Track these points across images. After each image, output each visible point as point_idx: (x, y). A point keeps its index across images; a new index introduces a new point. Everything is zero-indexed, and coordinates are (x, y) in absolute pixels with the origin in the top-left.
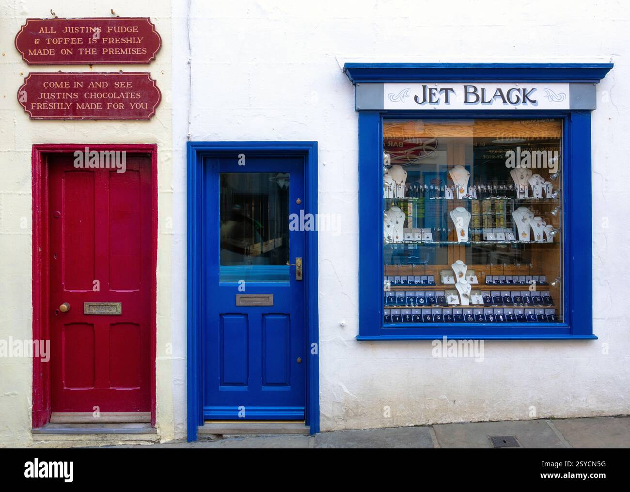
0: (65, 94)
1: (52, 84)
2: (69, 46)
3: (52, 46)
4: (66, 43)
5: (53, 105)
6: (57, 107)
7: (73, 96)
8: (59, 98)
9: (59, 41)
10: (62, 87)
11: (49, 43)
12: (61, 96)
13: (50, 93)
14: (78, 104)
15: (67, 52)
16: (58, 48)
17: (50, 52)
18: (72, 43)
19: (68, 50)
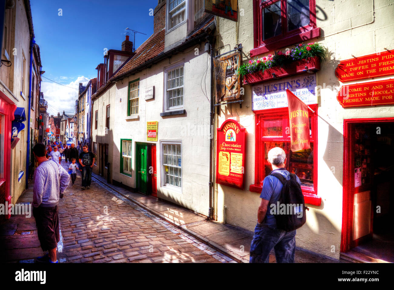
0: (360, 94)
1: (353, 90)
2: (361, 70)
3: (353, 71)
4: (359, 69)
5: (353, 100)
6: (355, 101)
7: (364, 95)
8: (356, 96)
9: (356, 69)
10: (358, 91)
11: (351, 70)
12: (357, 95)
13: (352, 94)
14: (366, 98)
15: (360, 73)
16: (355, 72)
17: (352, 75)
18: (363, 68)
19: (360, 72)
